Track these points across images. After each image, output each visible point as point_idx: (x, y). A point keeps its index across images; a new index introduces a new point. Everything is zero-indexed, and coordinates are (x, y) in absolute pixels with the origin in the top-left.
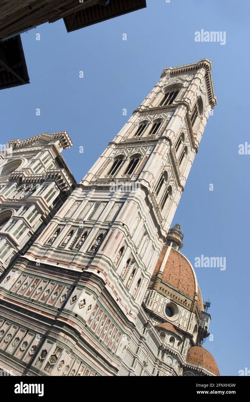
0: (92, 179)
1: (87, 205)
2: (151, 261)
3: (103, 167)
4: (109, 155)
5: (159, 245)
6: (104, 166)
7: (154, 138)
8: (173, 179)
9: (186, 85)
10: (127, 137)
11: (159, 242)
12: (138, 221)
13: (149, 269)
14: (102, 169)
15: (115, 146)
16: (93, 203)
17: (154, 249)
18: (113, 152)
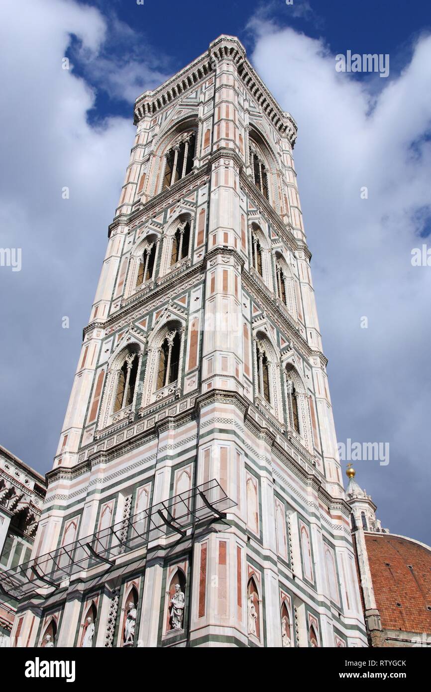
0: (81, 442)
1: (98, 513)
3: (95, 397)
4: (98, 361)
5: (338, 528)
6: (98, 394)
7: (192, 266)
8: (287, 344)
9: (205, 112)
10: (122, 296)
11: (335, 522)
12: (256, 489)
13: (348, 608)
14: (96, 403)
15: (102, 330)
16: (114, 500)
17: (333, 546)
18: (104, 349)
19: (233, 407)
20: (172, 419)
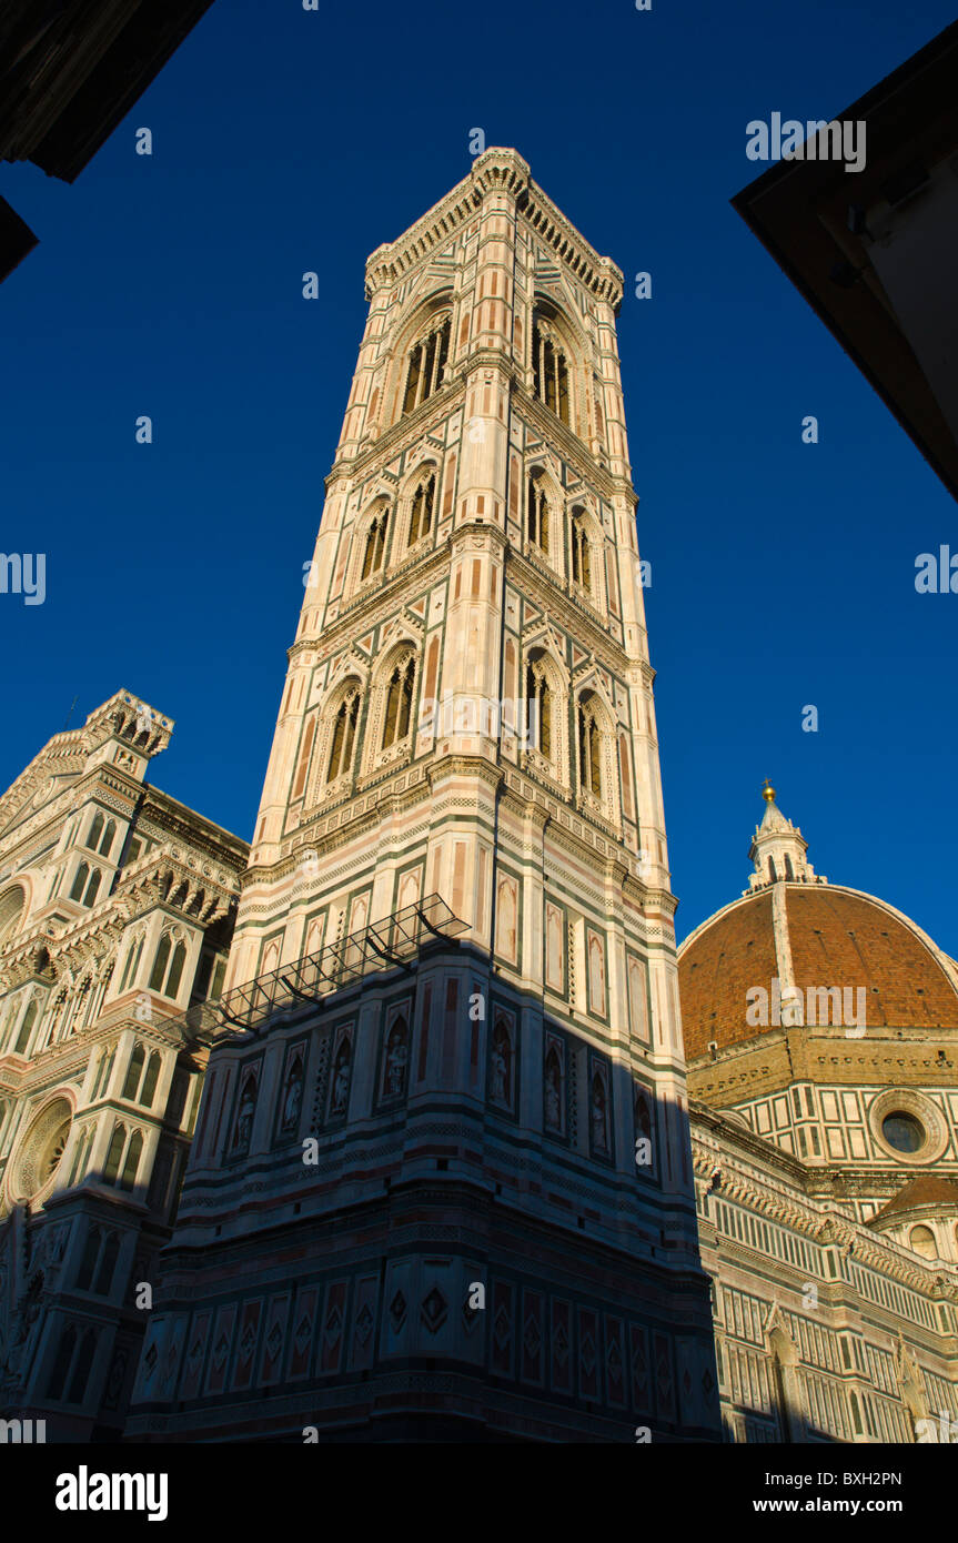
0: (284, 827)
1: (305, 933)
2: (653, 1008)
3: (303, 758)
4: (308, 701)
5: (655, 931)
6: (306, 754)
7: (435, 550)
8: (585, 656)
9: (465, 281)
10: (341, 596)
11: (650, 923)
13: (661, 1043)
14: (304, 768)
15: (313, 652)
16: (324, 914)
17: (644, 959)
18: (315, 683)
19: (475, 780)
20: (397, 797)
